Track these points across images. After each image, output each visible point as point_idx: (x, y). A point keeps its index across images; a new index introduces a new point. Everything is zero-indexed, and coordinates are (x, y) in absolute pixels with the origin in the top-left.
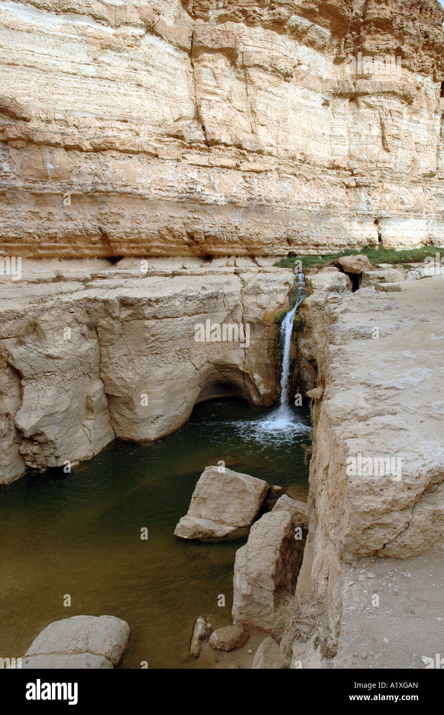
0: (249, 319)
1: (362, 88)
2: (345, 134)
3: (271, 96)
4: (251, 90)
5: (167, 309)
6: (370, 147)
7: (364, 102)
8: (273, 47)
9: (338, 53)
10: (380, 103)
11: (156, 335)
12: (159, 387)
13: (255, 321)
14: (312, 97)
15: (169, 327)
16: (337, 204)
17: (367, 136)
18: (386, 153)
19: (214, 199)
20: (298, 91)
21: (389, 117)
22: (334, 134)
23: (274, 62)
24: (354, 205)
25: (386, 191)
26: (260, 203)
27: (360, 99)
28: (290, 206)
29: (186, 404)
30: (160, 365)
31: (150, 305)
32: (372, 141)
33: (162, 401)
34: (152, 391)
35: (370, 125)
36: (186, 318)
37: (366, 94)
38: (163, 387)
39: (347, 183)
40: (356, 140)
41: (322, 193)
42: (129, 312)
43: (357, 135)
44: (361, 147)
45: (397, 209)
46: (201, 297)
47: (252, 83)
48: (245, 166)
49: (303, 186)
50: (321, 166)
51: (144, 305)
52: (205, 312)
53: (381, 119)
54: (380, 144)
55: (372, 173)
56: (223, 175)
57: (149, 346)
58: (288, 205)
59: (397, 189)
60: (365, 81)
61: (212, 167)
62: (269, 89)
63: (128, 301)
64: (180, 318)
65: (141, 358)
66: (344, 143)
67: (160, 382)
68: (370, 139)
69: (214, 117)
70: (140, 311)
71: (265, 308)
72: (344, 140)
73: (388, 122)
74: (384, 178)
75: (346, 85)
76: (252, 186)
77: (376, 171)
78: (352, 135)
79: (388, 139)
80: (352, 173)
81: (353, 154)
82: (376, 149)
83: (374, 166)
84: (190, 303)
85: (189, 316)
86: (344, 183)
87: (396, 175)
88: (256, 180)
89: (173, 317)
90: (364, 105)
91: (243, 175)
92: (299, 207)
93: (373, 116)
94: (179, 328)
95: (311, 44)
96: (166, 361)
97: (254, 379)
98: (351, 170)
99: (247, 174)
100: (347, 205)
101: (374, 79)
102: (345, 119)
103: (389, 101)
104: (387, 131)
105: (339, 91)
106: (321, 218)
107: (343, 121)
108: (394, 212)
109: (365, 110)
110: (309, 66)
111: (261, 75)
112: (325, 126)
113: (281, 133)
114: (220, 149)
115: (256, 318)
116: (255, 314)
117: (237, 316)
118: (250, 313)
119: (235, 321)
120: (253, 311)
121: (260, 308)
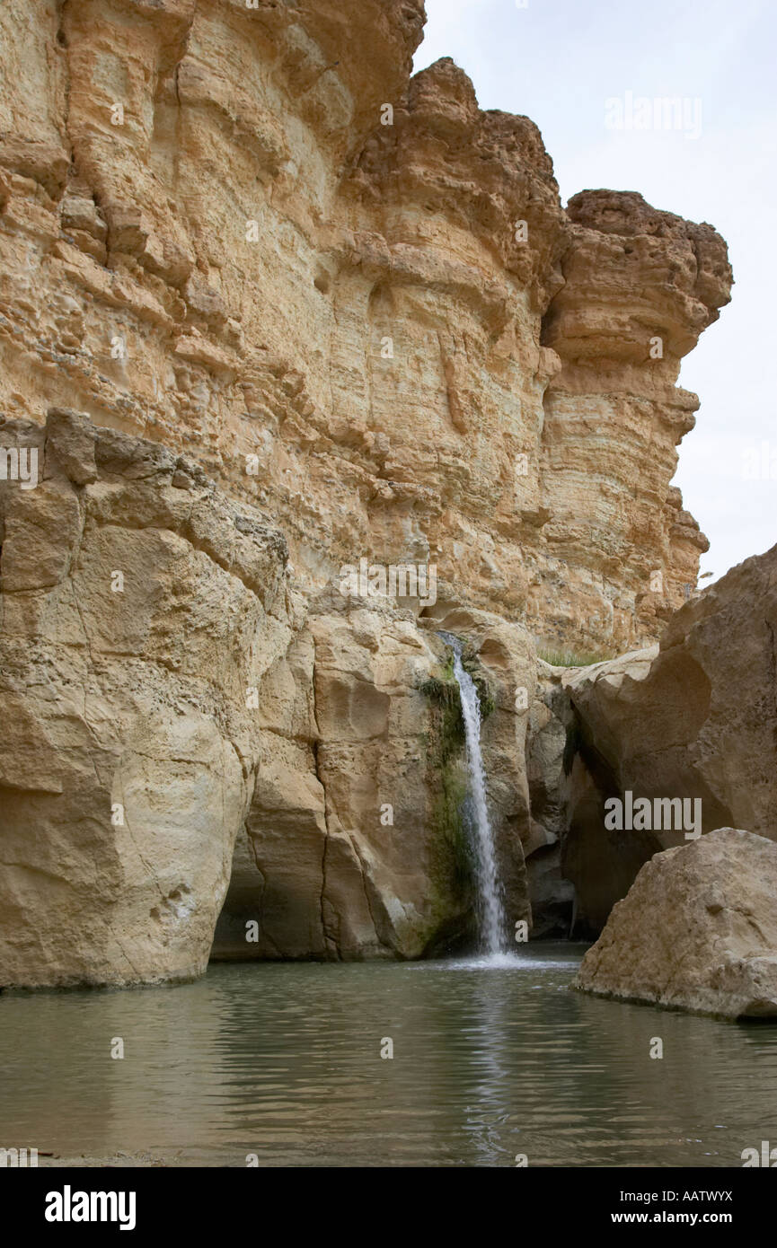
0: (336, 674)
1: (408, 264)
2: (363, 370)
3: (231, 203)
4: (186, 168)
6: (421, 412)
7: (408, 300)
8: (243, 84)
9: (349, 174)
10: (443, 311)
11: (185, 592)
13: (352, 683)
14: (300, 252)
16: (354, 533)
17: (413, 384)
18: (456, 436)
19: (118, 397)
20: (274, 222)
21: (462, 349)
22: (339, 361)
23: (249, 116)
24: (387, 550)
25: (455, 533)
26: (211, 459)
27: (400, 293)
28: (267, 498)
30: (180, 706)
31: (179, 484)
32: (425, 398)
35: (418, 359)
36: (238, 583)
37: (416, 280)
39: (376, 486)
40: (385, 389)
41: (323, 494)
42: (117, 488)
43: (389, 377)
44: (398, 409)
45: (474, 587)
46: (270, 534)
47: (194, 150)
48: (185, 345)
49: (293, 455)
50: (322, 428)
51: (164, 472)
52: (262, 596)
53: (442, 350)
54: (443, 410)
55: (427, 477)
56: (141, 342)
57: (160, 623)
58: (263, 494)
59: (474, 534)
60: (413, 249)
61: (116, 307)
62: (229, 182)
63: (120, 446)
64: (228, 574)
65: (134, 661)
66: (359, 391)
67: (181, 765)
68: (419, 393)
69: (129, 180)
70: (151, 492)
71: (376, 650)
72: (359, 384)
73: (460, 362)
74: (450, 498)
75: (373, 247)
76: (197, 404)
77: (437, 475)
78: (376, 378)
79: (464, 401)
80: (381, 466)
81: (379, 422)
82: (434, 420)
83: (430, 458)
85: (244, 581)
86: (370, 484)
87: (474, 499)
88: (207, 391)
89: (217, 559)
90: (406, 309)
91: (178, 366)
92: (285, 509)
93: (425, 339)
95: (312, 117)
98: (381, 459)
99: (185, 366)
100: (372, 547)
101: (431, 251)
102: (362, 334)
103: (463, 312)
104: (461, 382)
105: (357, 258)
106: (320, 564)
107: (357, 336)
108: (468, 591)
109: (408, 322)
110: (301, 172)
111: (216, 137)
112: (319, 337)
113: (248, 303)
114: (133, 270)
115: (357, 675)
116: (354, 662)
117: (306, 659)
118: (336, 657)
119: (299, 674)
120: (344, 651)
121: (365, 646)
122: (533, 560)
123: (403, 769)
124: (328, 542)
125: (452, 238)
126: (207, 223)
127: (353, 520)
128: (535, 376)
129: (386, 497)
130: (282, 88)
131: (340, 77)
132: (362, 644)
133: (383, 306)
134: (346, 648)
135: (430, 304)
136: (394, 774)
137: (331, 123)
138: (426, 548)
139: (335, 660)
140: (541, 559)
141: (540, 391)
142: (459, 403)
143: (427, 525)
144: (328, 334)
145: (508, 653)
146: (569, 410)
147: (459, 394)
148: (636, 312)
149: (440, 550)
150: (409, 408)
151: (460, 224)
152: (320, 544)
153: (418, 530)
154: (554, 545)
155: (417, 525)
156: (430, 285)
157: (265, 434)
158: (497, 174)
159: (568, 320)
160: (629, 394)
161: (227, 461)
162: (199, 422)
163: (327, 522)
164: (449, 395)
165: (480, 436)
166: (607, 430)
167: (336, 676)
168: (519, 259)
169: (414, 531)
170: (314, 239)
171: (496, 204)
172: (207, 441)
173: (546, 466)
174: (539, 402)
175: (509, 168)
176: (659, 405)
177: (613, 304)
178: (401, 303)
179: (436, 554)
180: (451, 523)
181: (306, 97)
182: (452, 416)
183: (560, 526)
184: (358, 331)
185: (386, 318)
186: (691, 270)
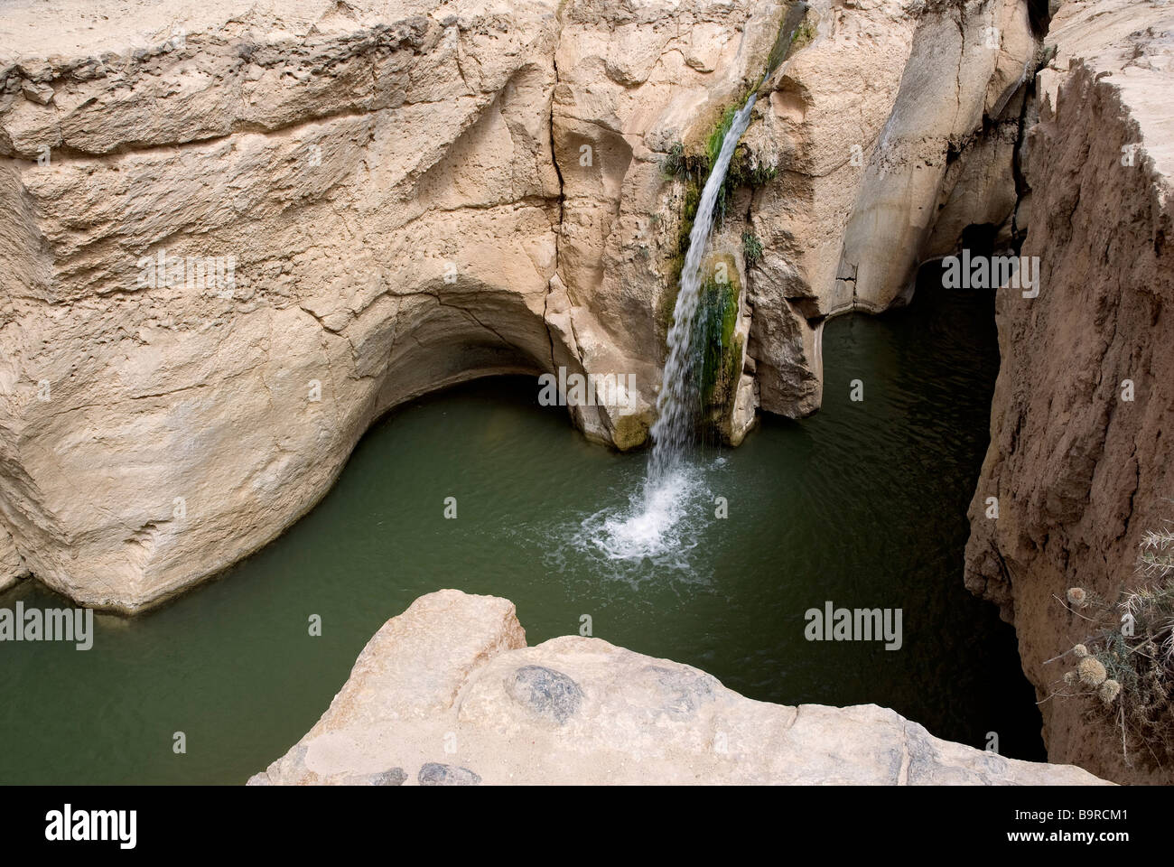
0: (574, 126)
5: (133, 113)
11: (95, 224)
12: (142, 418)
13: (594, 134)
15: (159, 188)
29: (285, 460)
30: (143, 335)
33: (159, 468)
34: (108, 433)
36: (249, 142)
38: (159, 418)
46: (319, 51)
52: (356, 110)
57: (71, 266)
64: (222, 143)
67: (149, 400)
71: (637, 85)
84: (270, 76)
85: (268, 132)
89: (175, 145)
94: (219, 186)
96: (169, 321)
97: (580, 349)
115: (600, 124)
116: (597, 106)
117: (527, 111)
118: (577, 100)
119: (519, 130)
120: (588, 92)
121: (618, 83)
123: (629, 254)
132: (613, 80)
134: (592, 87)
136: (620, 258)
139: (574, 104)
145: (810, 98)
167: (572, 126)
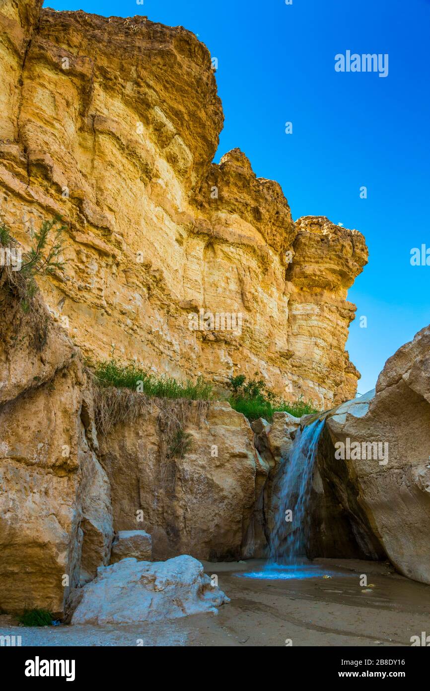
122: (286, 375)
124: (178, 358)
125: (242, 225)
126: (107, 189)
127: (192, 348)
128: (284, 293)
129: (210, 339)
130: (155, 143)
131: (184, 141)
133: (210, 253)
135: (232, 253)
137: (181, 164)
138: (231, 365)
140: (289, 374)
141: (286, 299)
142: (246, 297)
143: (231, 353)
144: (183, 264)
146: (299, 309)
147: (247, 293)
148: (327, 266)
149: (239, 367)
150: (223, 299)
151: (246, 220)
152: (173, 359)
153: (228, 356)
154: (295, 369)
155: (227, 354)
156: (232, 244)
157: (137, 296)
158: (262, 198)
159: (297, 269)
160: (326, 303)
161: (111, 305)
162: (90, 281)
163: (176, 347)
164: (242, 294)
165: (258, 315)
166: (317, 318)
168: (274, 240)
169: (225, 356)
170: (174, 218)
171: (262, 211)
172: (96, 292)
173: (290, 334)
174: (286, 305)
175: (268, 197)
176: (339, 308)
177: (317, 262)
178: (219, 252)
179: (237, 368)
180: (245, 354)
181: (167, 149)
182: (244, 304)
183: (298, 360)
184: (198, 264)
185: (211, 259)
186: (350, 248)
